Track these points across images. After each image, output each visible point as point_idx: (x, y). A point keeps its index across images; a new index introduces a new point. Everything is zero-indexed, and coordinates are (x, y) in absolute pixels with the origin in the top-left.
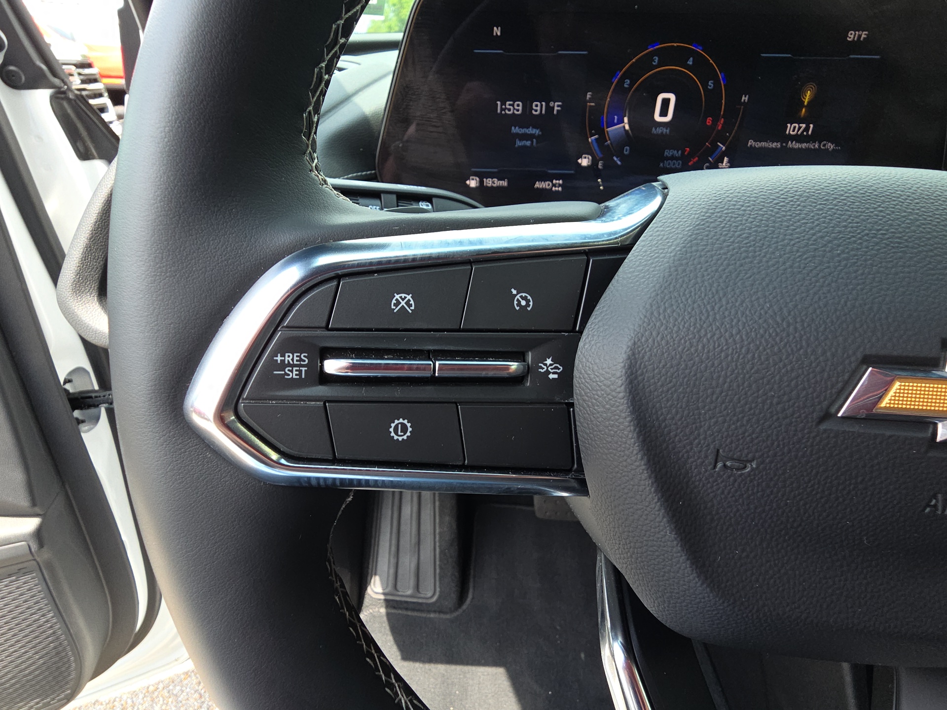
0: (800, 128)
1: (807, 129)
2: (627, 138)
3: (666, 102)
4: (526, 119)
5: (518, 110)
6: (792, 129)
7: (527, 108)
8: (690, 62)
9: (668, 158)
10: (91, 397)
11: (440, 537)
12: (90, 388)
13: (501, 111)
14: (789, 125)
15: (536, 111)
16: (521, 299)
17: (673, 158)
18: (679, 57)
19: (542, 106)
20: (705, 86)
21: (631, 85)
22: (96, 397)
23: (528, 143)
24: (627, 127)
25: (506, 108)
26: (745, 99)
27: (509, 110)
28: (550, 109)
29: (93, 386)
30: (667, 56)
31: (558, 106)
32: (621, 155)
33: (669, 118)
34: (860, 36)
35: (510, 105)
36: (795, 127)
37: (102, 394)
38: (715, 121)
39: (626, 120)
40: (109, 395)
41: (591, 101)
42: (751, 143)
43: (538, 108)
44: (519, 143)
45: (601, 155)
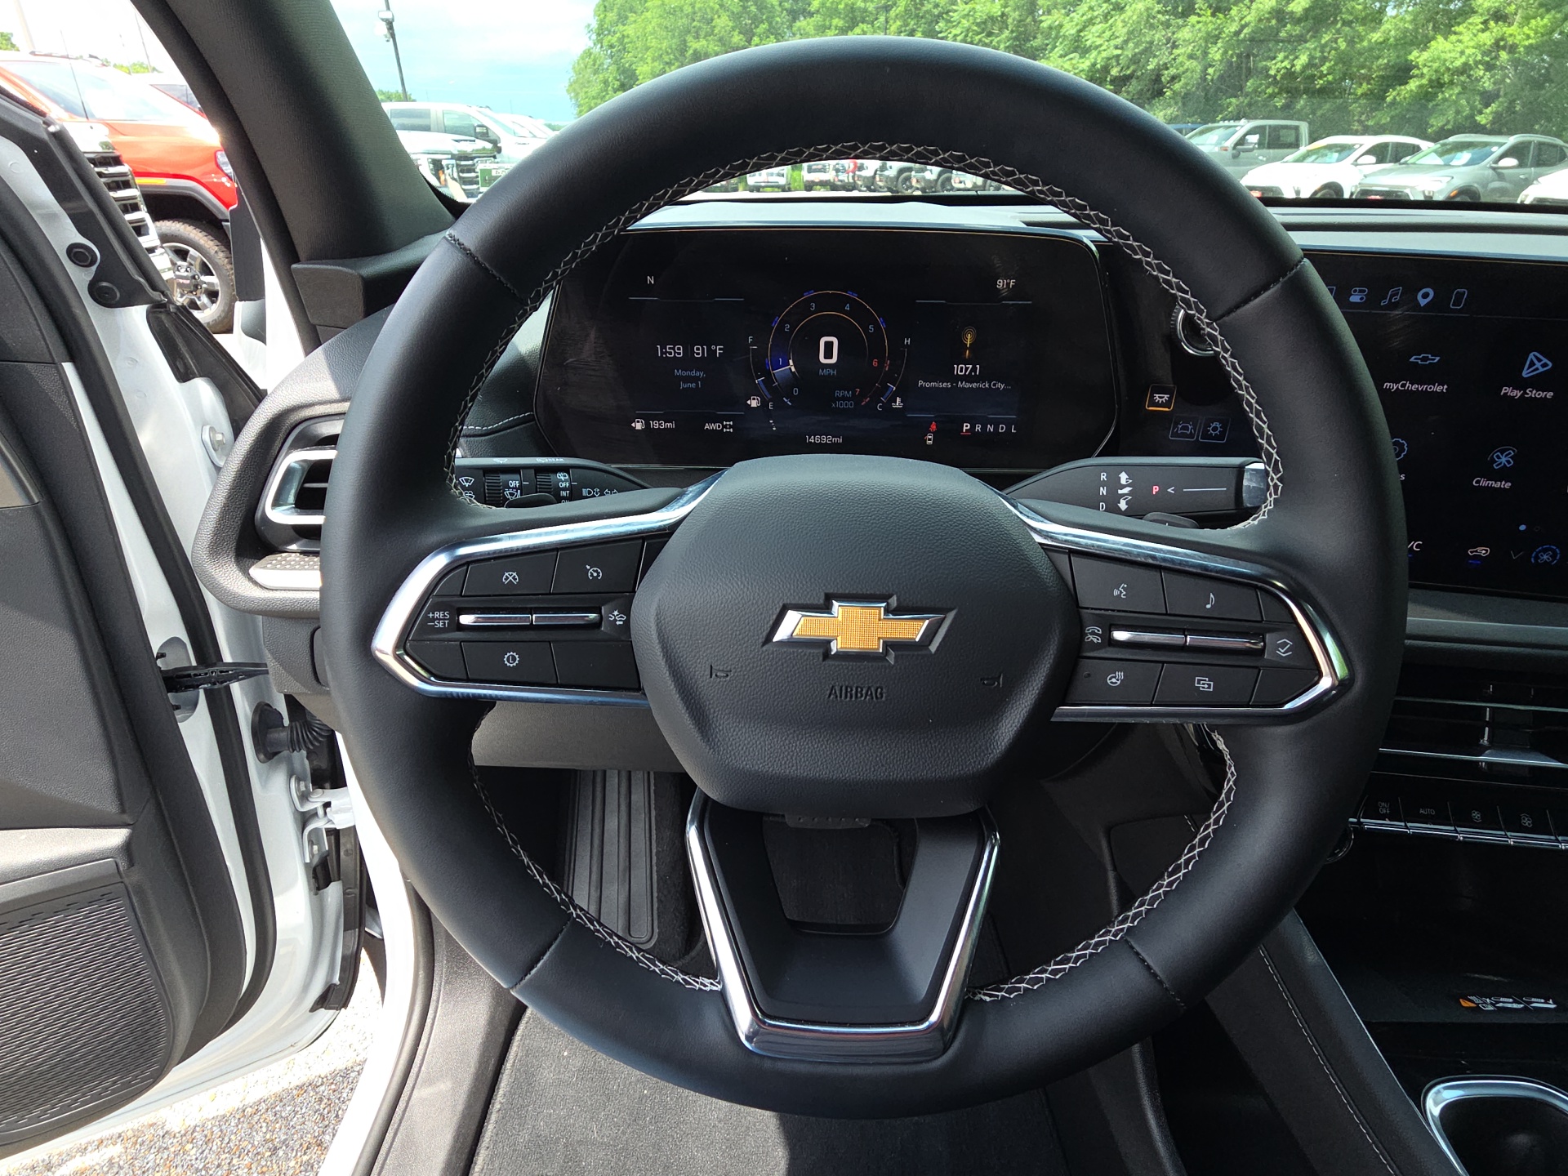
0: (967, 369)
1: (974, 369)
2: (794, 380)
3: (829, 345)
4: (688, 361)
5: (679, 354)
6: (959, 369)
7: (689, 351)
8: (847, 308)
9: (839, 399)
10: (189, 676)
11: (658, 859)
12: (186, 665)
13: (662, 355)
14: (956, 366)
15: (698, 354)
16: (593, 572)
17: (844, 398)
18: (837, 303)
19: (703, 349)
20: (866, 330)
21: (792, 329)
22: (195, 675)
23: (693, 385)
24: (793, 369)
25: (666, 352)
26: (907, 341)
27: (670, 353)
28: (712, 353)
29: (190, 662)
30: (824, 303)
31: (720, 349)
32: (790, 396)
33: (834, 360)
34: (1008, 284)
35: (670, 348)
36: (962, 368)
37: (202, 672)
38: (882, 363)
39: (791, 362)
40: (212, 673)
41: (753, 344)
42: (920, 383)
43: (699, 351)
44: (683, 386)
45: (769, 397)
